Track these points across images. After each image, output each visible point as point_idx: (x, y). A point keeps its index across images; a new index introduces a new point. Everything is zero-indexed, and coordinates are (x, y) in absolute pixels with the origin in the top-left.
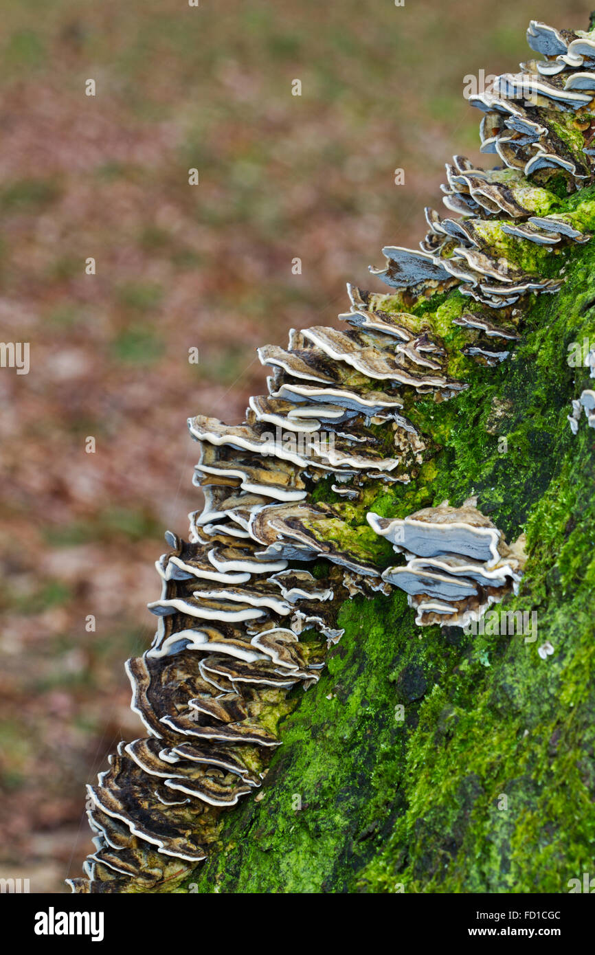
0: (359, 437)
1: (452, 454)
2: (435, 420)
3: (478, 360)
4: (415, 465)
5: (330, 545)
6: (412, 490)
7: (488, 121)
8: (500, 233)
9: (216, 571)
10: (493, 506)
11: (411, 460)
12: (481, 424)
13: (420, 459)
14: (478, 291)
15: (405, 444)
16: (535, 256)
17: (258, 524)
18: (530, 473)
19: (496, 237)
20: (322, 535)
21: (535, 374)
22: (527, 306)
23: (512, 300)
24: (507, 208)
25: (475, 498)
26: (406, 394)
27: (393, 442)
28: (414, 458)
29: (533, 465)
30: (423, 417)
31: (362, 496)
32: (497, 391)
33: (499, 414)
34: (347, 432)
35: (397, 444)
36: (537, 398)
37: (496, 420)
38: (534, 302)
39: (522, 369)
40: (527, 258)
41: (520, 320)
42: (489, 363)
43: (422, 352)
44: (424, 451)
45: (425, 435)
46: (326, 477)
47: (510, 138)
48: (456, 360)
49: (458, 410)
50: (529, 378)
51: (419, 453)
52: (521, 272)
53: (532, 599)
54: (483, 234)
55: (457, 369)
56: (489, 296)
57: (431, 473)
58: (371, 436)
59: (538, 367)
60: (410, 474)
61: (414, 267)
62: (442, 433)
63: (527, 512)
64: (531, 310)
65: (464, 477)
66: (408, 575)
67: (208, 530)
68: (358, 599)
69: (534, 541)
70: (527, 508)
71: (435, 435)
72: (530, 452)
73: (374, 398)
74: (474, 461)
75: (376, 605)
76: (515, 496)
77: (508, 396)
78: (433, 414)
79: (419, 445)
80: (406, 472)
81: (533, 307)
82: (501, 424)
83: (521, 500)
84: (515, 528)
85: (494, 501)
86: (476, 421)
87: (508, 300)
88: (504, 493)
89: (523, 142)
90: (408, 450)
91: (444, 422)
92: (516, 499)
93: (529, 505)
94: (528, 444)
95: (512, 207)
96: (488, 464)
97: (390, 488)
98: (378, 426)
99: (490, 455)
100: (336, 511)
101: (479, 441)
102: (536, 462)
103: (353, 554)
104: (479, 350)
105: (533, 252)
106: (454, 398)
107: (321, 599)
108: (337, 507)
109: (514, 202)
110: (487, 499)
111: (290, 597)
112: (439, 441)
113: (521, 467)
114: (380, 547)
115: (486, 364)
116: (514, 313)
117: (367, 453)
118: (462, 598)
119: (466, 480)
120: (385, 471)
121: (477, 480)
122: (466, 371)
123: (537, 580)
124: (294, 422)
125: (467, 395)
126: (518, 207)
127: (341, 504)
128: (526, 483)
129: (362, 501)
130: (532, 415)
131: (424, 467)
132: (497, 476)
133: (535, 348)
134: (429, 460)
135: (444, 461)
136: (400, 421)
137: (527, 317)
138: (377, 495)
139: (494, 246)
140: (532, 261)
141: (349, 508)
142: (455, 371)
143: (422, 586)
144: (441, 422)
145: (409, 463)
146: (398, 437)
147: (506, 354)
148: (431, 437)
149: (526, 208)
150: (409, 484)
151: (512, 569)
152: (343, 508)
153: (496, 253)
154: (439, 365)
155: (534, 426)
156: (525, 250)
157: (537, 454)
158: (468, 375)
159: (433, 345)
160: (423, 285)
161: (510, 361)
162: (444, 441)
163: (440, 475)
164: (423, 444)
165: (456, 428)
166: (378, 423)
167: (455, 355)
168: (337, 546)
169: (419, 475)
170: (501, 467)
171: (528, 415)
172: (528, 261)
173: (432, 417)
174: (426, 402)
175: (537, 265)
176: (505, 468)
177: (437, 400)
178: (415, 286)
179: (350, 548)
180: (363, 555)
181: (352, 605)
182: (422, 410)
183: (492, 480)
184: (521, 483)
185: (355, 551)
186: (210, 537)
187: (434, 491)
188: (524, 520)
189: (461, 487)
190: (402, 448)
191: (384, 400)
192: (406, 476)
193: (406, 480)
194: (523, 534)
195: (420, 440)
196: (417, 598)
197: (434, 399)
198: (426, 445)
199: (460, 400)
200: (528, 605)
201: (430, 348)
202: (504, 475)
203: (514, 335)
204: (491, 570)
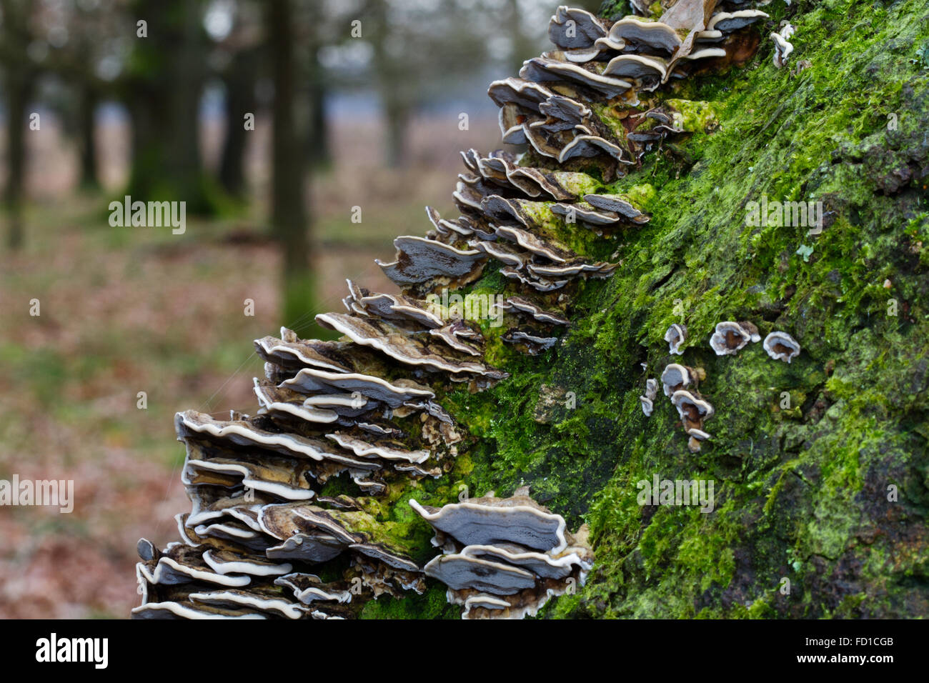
0: (384, 428)
1: (492, 446)
2: (471, 411)
3: (518, 348)
4: (449, 458)
5: (362, 536)
6: (446, 485)
7: (507, 112)
8: (547, 214)
9: (213, 571)
10: (550, 496)
11: (444, 453)
12: (528, 412)
13: (454, 451)
14: (524, 272)
15: (435, 436)
16: (584, 240)
17: (268, 518)
18: (589, 462)
19: (543, 218)
20: (351, 526)
21: (592, 358)
22: (575, 292)
23: (560, 283)
24: (550, 189)
25: (527, 487)
26: (435, 384)
27: (421, 435)
28: (448, 450)
29: (593, 453)
30: (457, 407)
31: (388, 490)
32: (545, 379)
33: (549, 401)
34: (370, 423)
35: (425, 436)
36: (597, 382)
37: (545, 408)
38: (583, 287)
39: (574, 355)
40: (576, 241)
41: (567, 306)
42: (530, 351)
43: (458, 336)
44: (459, 443)
45: (460, 425)
46: (338, 475)
47: (544, 123)
48: (494, 349)
49: (497, 400)
50: (585, 363)
51: (454, 445)
52: (572, 254)
53: (608, 586)
54: (530, 213)
55: (495, 358)
56: (536, 277)
57: (467, 466)
58: (396, 428)
59: (597, 351)
60: (442, 468)
61: (428, 260)
62: (480, 424)
63: (588, 502)
64: (580, 296)
65: (511, 467)
66: (461, 563)
67: (201, 531)
68: (384, 599)
69: (600, 530)
70: (587, 497)
71: (471, 426)
72: (588, 439)
73: (403, 385)
74: (520, 452)
75: (407, 604)
76: (573, 486)
77: (558, 383)
78: (468, 404)
79: (454, 436)
80: (437, 466)
81: (582, 293)
82: (551, 412)
83: (580, 490)
84: (574, 519)
85: (549, 490)
86: (522, 409)
87: (557, 283)
88: (559, 482)
89: (557, 128)
90: (439, 443)
91: (481, 413)
92: (573, 488)
93: (590, 494)
94: (588, 431)
95: (556, 189)
96: (536, 454)
97: (419, 482)
98: (402, 419)
99: (539, 445)
100: (360, 505)
101: (526, 431)
102: (595, 449)
103: (388, 547)
104: (525, 335)
105: (581, 235)
106: (490, 390)
107: (340, 600)
108: (361, 500)
109: (557, 185)
110: (541, 489)
111: (305, 597)
112: (476, 433)
113: (578, 455)
114: (412, 542)
115: (528, 353)
116: (561, 298)
117: (394, 445)
118: (515, 592)
119: (514, 470)
120: (415, 463)
121: (526, 470)
122: (504, 361)
123: (613, 567)
124: (310, 411)
125: (508, 385)
126: (561, 190)
127: (366, 498)
128: (585, 472)
129: (388, 495)
130: (591, 400)
131: (459, 460)
132: (550, 466)
133: (592, 331)
134: (465, 452)
135: (481, 454)
136: (434, 408)
137: (575, 303)
138: (403, 490)
139: (541, 227)
140: (581, 245)
141: (374, 502)
142: (492, 360)
143: (474, 577)
144: (477, 413)
145: (441, 456)
146: (428, 429)
147: (554, 339)
148: (467, 428)
149: (570, 191)
150: (441, 478)
151: (580, 557)
152: (368, 503)
153: (544, 233)
154: (477, 351)
155: (594, 412)
156: (574, 232)
157: (597, 442)
158: (507, 365)
159: (470, 330)
160: (433, 282)
161: (560, 347)
162: (481, 433)
163: (478, 468)
164: (458, 435)
165: (496, 418)
166: (402, 416)
167: (493, 343)
168: (369, 537)
169: (452, 468)
170: (554, 456)
171: (587, 400)
172: (577, 244)
173: (468, 408)
174: (460, 391)
175: (586, 249)
176: (559, 457)
177: (471, 391)
178: (423, 284)
179: (382, 540)
180: (398, 548)
181: (377, 606)
182: (456, 400)
183: (544, 470)
184: (579, 472)
185: (389, 544)
186: (201, 539)
187: (472, 484)
188: (585, 509)
189: (508, 478)
190: (431, 441)
191: (415, 388)
192: (438, 470)
193: (437, 474)
194: (585, 525)
195: (456, 431)
196: (460, 593)
197: (469, 389)
198: (462, 437)
199: (500, 389)
200: (606, 591)
201: (467, 333)
202: (558, 464)
203: (563, 319)
204: (556, 558)
